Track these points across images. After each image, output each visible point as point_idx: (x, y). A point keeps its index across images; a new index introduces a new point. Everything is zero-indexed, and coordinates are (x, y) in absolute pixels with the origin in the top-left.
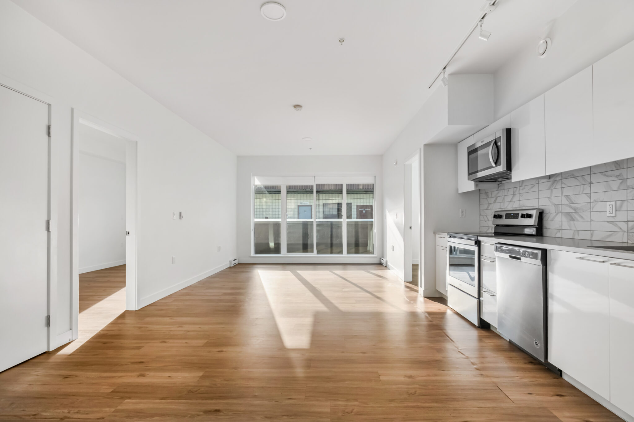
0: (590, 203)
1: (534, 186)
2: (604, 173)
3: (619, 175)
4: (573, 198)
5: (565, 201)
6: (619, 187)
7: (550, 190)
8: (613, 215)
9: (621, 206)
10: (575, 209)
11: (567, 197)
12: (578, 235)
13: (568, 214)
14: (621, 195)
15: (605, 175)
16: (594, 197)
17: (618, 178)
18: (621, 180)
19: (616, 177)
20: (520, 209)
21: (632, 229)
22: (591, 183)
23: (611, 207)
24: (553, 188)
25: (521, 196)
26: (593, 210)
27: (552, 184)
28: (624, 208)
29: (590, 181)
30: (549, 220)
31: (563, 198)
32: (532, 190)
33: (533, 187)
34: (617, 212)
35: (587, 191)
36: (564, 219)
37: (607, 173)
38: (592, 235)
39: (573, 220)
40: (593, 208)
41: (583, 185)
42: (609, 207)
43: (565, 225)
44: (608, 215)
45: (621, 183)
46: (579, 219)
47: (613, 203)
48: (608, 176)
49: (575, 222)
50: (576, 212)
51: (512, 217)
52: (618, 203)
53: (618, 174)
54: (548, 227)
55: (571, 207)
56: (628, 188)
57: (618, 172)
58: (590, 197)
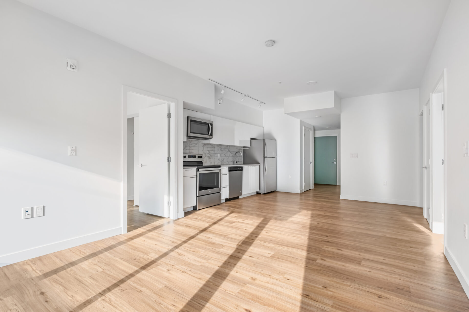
4: (210, 151)
5: (208, 152)
6: (220, 150)
7: (203, 148)
10: (211, 155)
11: (209, 151)
13: (209, 157)
16: (215, 152)
20: (190, 153)
22: (215, 148)
31: (208, 151)
32: (196, 146)
33: (196, 145)
35: (214, 150)
36: (208, 158)
37: (218, 146)
38: (215, 163)
39: (210, 158)
41: (213, 148)
42: (219, 155)
43: (208, 161)
46: (212, 158)
48: (218, 147)
50: (211, 156)
51: (192, 157)
55: (209, 154)
56: (222, 151)
57: (220, 146)
58: (214, 152)
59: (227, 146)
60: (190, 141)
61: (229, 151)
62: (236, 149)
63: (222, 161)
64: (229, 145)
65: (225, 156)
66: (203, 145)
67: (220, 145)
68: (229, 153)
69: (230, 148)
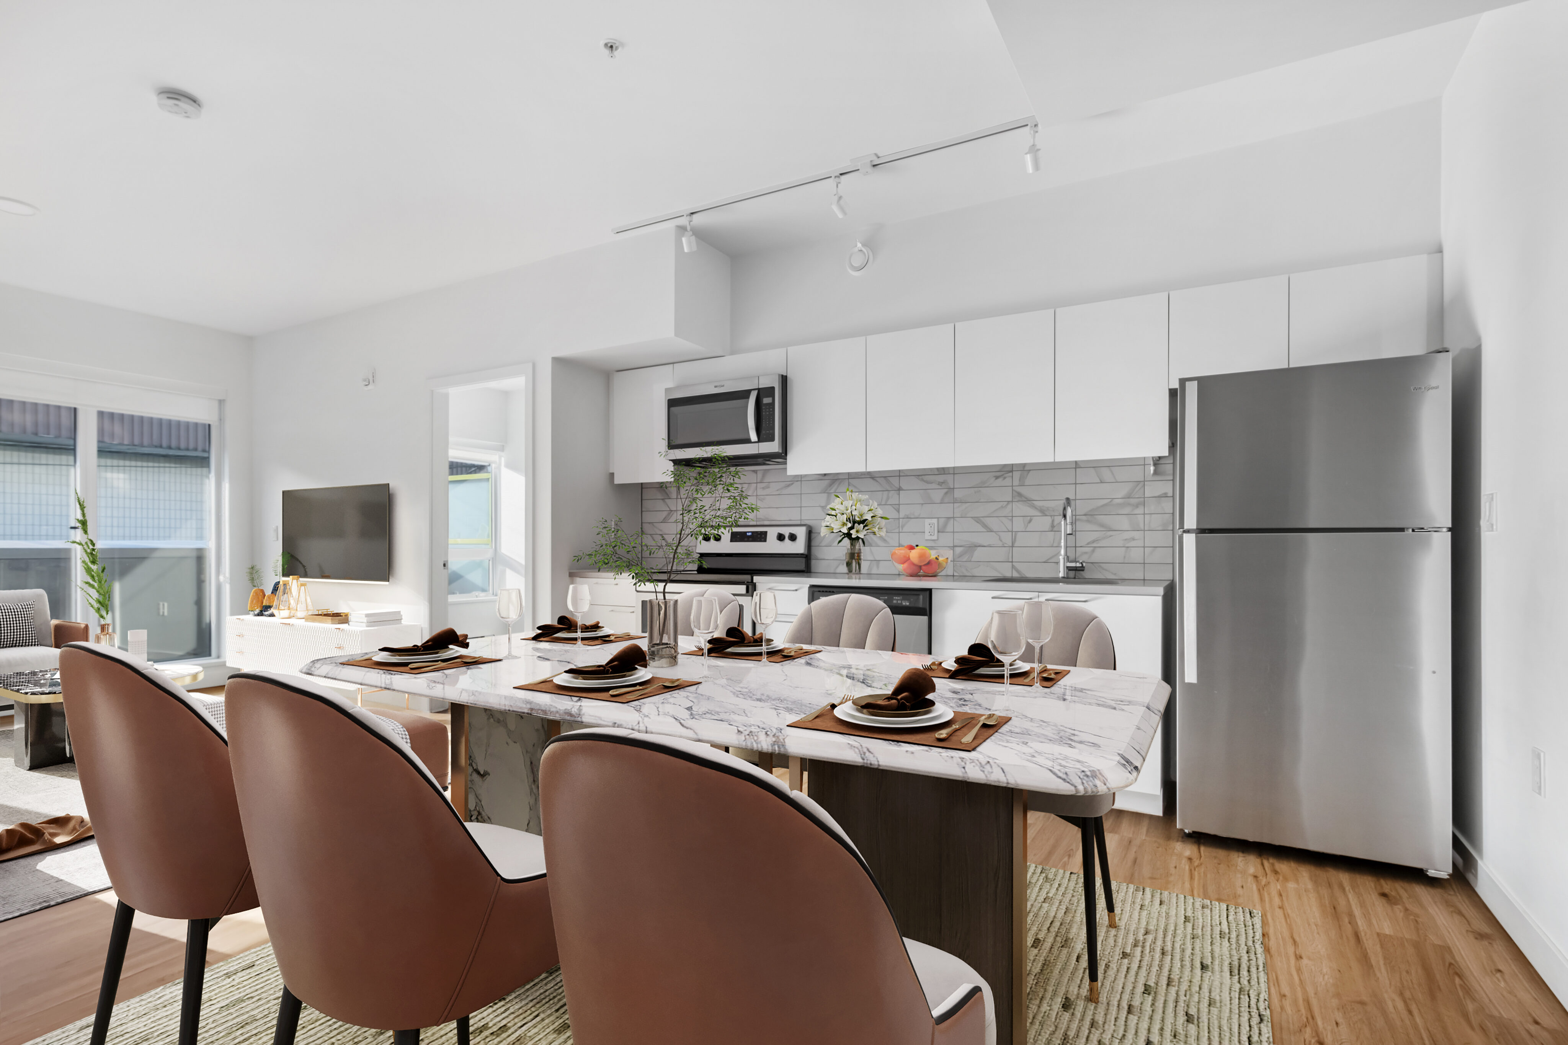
0: (899, 519)
1: (792, 484)
2: (920, 477)
3: (943, 483)
6: (942, 499)
7: (825, 494)
8: (935, 537)
9: (945, 525)
12: (878, 567)
14: (946, 510)
15: (923, 480)
16: (905, 511)
17: (941, 486)
18: (946, 490)
19: (939, 484)
20: (758, 523)
21: (959, 557)
22: (900, 489)
23: (933, 526)
24: (832, 491)
25: (759, 500)
26: (902, 529)
27: (830, 485)
28: (949, 528)
29: (898, 486)
30: (823, 544)
32: (785, 491)
33: (789, 486)
34: (940, 533)
35: (894, 500)
37: (926, 478)
40: (902, 527)
41: (887, 492)
42: (929, 526)
44: (927, 536)
45: (946, 493)
46: (880, 542)
47: (935, 521)
48: (928, 482)
49: (872, 548)
51: (751, 539)
52: (942, 521)
53: (941, 481)
54: (820, 556)
56: (955, 501)
57: (941, 478)
58: (898, 511)
59: (1006, 471)
60: (760, 475)
61: (1019, 497)
62: (1102, 482)
63: (960, 556)
64: (1024, 465)
65: (979, 528)
66: (826, 482)
67: (942, 471)
68: (1020, 509)
69: (1030, 479)
